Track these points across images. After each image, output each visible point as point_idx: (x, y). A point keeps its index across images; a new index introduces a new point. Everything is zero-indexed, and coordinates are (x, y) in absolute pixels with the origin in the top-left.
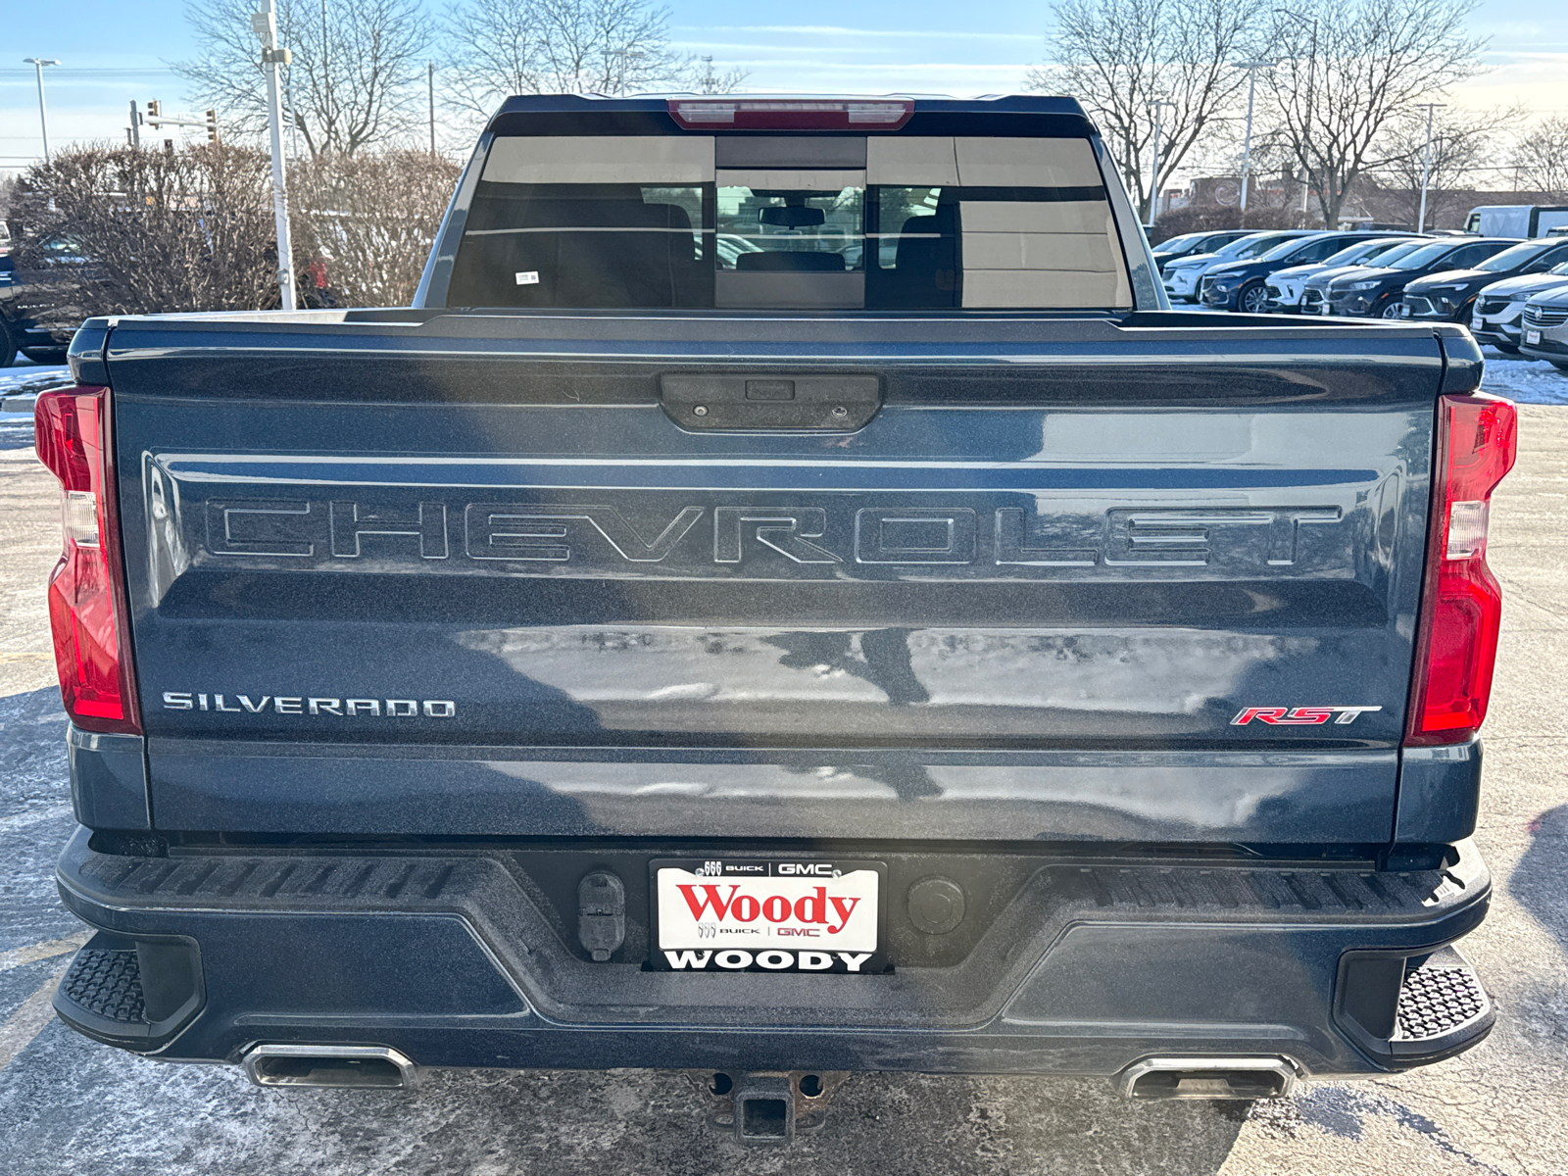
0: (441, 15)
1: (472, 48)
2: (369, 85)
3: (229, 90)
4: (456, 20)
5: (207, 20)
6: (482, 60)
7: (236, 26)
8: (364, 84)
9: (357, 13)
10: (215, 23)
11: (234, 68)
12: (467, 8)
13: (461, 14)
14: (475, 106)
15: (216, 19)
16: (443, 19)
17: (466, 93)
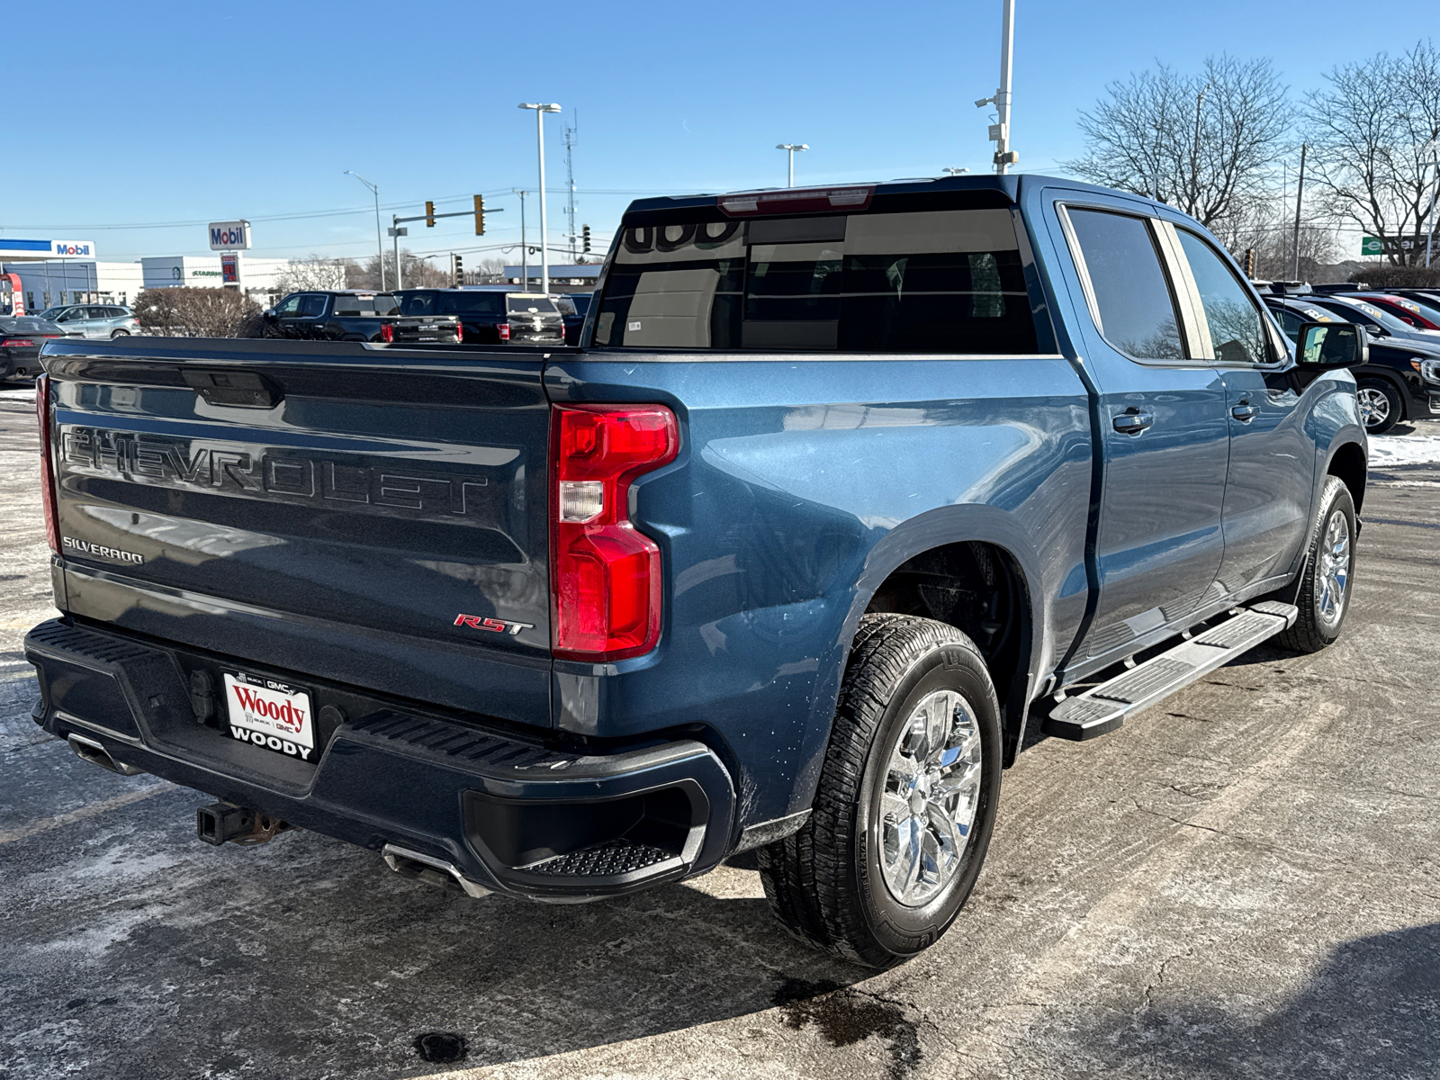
0: (1301, 101)
1: (1329, 129)
2: (1227, 168)
3: (1107, 181)
4: (1314, 104)
5: (1094, 124)
6: (1339, 139)
7: (1118, 127)
8: (1224, 167)
9: (1224, 107)
10: (1101, 127)
11: (1113, 162)
12: (1326, 93)
13: (1320, 100)
14: (1325, 180)
15: (1102, 123)
16: (1303, 105)
17: (1319, 170)
